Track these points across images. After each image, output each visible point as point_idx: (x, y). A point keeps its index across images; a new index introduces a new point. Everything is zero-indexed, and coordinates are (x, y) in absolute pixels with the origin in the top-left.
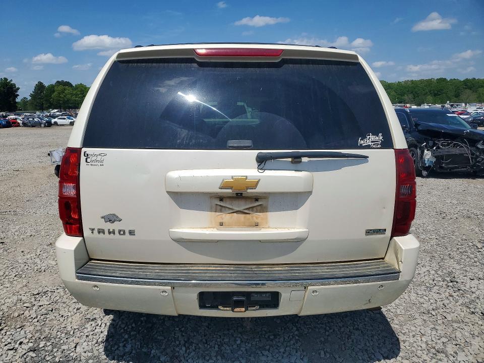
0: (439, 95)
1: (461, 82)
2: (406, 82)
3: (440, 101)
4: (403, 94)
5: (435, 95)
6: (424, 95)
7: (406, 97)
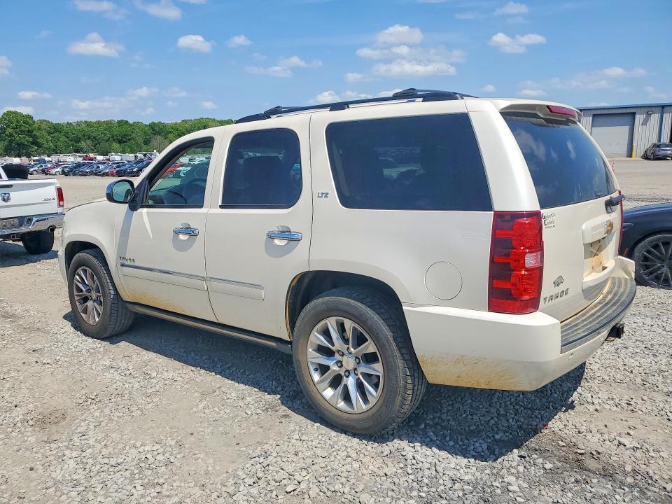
0: (125, 142)
1: (146, 125)
2: (78, 124)
3: (129, 150)
4: (78, 140)
5: (120, 142)
6: (107, 141)
7: (83, 144)
